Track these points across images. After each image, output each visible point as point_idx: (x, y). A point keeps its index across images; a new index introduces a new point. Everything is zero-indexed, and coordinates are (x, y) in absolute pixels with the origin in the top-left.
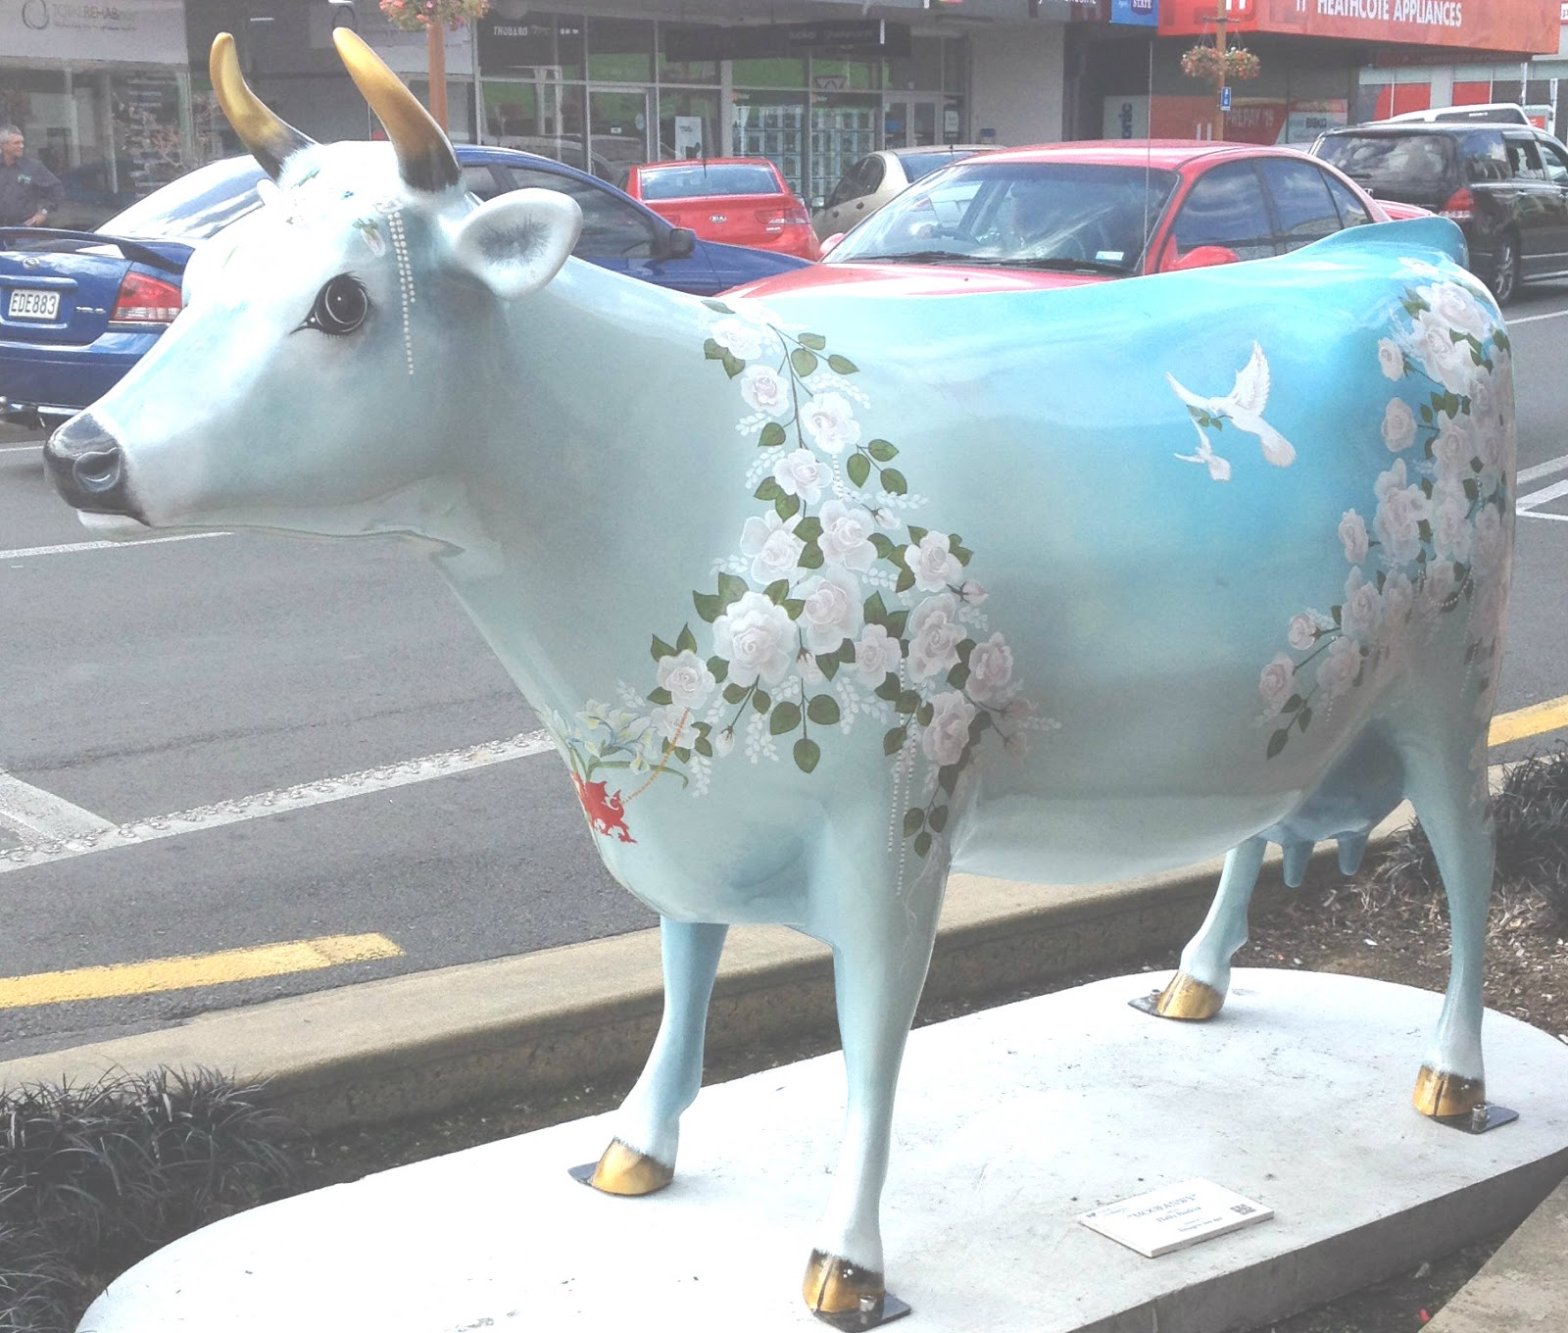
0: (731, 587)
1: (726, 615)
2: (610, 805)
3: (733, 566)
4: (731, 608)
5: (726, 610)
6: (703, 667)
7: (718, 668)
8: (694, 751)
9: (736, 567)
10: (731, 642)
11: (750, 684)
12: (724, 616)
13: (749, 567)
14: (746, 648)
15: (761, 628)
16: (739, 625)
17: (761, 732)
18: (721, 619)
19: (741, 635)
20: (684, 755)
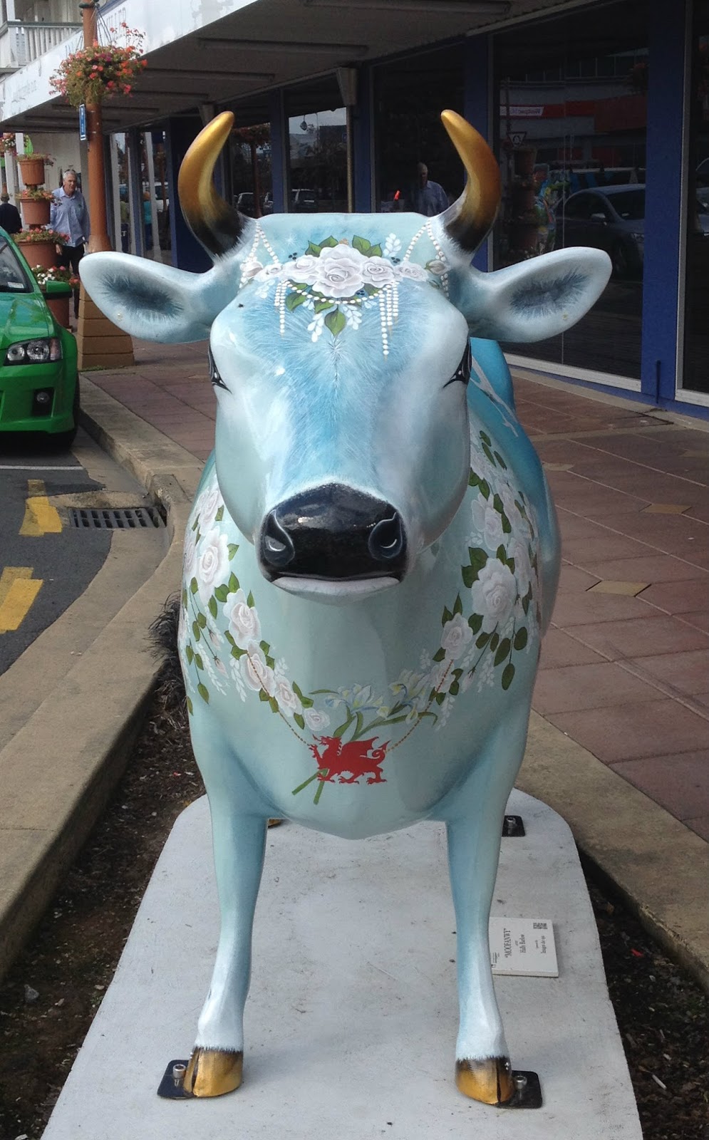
0: (479, 557)
1: (478, 579)
2: (372, 758)
3: (474, 540)
4: (481, 573)
5: (477, 576)
6: (466, 624)
7: (475, 621)
8: (448, 694)
9: (478, 543)
10: (485, 601)
11: (492, 631)
12: (477, 581)
13: (483, 539)
14: (495, 602)
15: (502, 585)
16: (489, 585)
17: (490, 666)
18: (476, 583)
19: (491, 593)
20: (441, 697)
